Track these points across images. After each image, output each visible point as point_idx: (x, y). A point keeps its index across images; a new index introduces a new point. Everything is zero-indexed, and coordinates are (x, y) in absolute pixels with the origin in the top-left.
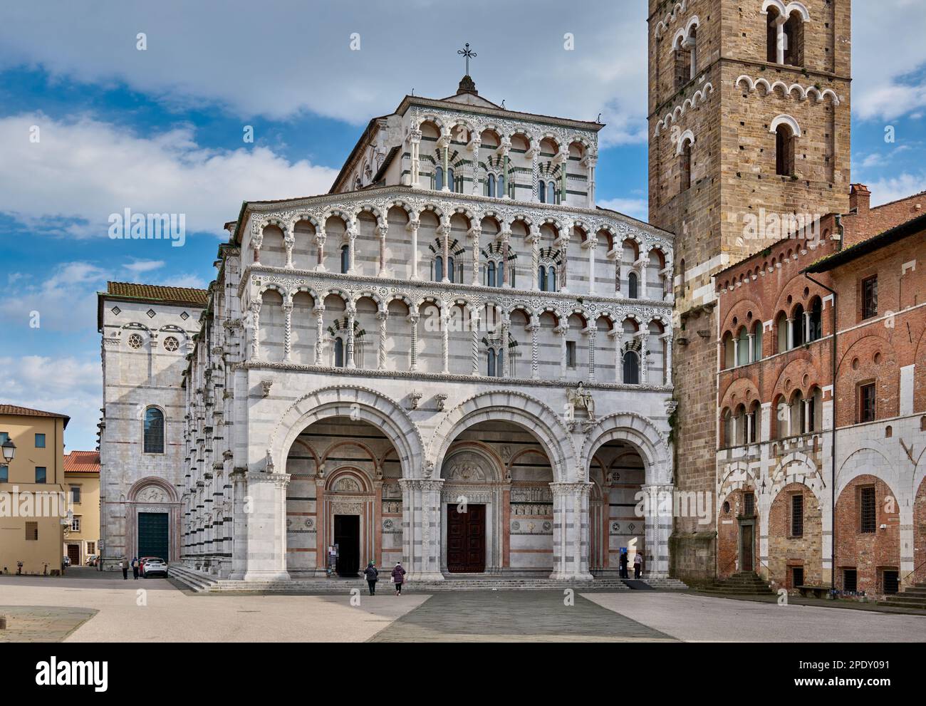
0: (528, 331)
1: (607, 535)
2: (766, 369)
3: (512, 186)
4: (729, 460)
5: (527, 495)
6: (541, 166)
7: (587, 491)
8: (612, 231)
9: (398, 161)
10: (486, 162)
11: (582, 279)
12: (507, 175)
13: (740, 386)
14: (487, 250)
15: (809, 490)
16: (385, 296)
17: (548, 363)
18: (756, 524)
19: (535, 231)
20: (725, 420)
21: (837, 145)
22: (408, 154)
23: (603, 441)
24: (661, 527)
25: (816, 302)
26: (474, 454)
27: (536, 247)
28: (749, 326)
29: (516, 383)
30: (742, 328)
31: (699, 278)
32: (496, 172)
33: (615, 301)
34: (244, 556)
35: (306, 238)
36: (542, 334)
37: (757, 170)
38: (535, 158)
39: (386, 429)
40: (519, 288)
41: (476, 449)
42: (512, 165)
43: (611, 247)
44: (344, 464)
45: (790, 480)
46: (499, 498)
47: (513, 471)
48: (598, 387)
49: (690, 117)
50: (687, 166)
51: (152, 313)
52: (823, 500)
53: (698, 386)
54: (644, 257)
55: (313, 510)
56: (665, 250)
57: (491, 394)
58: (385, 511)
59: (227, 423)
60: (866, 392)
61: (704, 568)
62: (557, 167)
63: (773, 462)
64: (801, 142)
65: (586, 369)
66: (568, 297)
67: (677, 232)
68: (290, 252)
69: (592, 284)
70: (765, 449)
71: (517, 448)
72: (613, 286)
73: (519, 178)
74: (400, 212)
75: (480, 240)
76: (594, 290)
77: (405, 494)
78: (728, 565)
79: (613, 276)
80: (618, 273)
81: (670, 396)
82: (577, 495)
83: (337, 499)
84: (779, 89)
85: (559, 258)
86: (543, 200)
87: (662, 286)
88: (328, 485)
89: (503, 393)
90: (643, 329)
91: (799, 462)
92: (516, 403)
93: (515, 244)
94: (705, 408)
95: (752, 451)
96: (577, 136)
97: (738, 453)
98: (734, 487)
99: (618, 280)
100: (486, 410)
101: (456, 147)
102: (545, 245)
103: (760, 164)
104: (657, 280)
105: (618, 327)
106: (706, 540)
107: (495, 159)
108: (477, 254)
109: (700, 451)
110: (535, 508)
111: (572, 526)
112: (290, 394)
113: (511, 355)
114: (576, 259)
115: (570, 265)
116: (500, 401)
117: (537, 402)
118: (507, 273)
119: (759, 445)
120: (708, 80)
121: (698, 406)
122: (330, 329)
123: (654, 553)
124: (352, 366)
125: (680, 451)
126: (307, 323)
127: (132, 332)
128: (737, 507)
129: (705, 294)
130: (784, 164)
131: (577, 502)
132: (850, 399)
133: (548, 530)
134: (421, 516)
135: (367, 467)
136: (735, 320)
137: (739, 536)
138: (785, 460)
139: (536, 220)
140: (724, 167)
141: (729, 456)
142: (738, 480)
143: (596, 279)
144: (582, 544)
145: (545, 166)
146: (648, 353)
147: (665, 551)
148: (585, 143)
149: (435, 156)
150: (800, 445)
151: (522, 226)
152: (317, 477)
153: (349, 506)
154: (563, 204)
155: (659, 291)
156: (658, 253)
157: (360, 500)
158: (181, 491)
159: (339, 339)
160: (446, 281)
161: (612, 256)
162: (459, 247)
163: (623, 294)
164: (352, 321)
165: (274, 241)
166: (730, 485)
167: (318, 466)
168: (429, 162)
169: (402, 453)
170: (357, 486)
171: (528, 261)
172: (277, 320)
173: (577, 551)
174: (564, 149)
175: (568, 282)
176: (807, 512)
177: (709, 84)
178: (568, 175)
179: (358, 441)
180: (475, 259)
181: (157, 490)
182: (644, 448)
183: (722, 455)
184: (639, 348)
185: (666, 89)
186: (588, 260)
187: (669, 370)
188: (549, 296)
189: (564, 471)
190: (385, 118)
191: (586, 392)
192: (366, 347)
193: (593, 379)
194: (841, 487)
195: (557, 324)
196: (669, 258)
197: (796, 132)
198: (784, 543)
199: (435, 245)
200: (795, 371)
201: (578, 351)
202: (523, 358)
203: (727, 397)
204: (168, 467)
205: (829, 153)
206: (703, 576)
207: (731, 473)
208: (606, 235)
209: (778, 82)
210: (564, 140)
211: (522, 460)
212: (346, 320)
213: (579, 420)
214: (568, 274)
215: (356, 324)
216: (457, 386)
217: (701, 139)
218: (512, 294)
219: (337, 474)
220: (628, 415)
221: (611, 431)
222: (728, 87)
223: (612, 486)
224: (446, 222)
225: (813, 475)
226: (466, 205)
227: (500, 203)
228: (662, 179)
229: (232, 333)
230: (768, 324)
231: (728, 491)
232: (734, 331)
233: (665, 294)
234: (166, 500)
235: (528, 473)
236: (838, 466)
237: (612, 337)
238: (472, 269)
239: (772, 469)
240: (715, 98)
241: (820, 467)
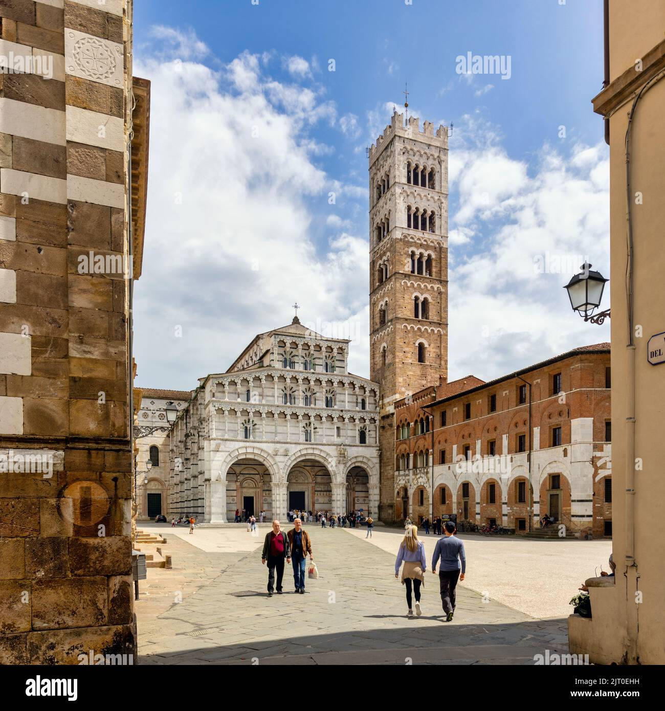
0: (321, 423)
1: (354, 504)
2: (411, 441)
3: (315, 365)
4: (399, 475)
5: (322, 488)
6: (326, 356)
7: (345, 486)
8: (355, 383)
9: (268, 355)
10: (304, 355)
11: (343, 402)
12: (312, 361)
13: (403, 447)
14: (305, 391)
15: (425, 488)
16: (264, 411)
17: (329, 436)
18: (408, 500)
19: (324, 384)
20: (398, 460)
21: (442, 350)
22: (273, 353)
23: (352, 467)
24: (375, 501)
25: (427, 418)
26: (300, 472)
27: (324, 390)
28: (406, 424)
29: (316, 444)
30: (403, 424)
31: (388, 403)
32: (308, 359)
33: (356, 411)
34: (210, 514)
35: (233, 387)
36: (326, 424)
37: (410, 361)
38: (324, 354)
39: (265, 463)
40: (317, 406)
41: (301, 469)
42: (314, 357)
43: (354, 389)
44: (247, 476)
45: (419, 484)
46: (310, 489)
47: (316, 478)
48: (349, 446)
49: (385, 338)
50: (384, 356)
51: (153, 403)
52: (429, 492)
53: (388, 445)
54: (367, 393)
55: (235, 495)
56: (376, 390)
57: (306, 449)
58: (264, 495)
59: (200, 460)
60: (443, 453)
61: (390, 517)
62: (333, 357)
63: (414, 477)
64: (428, 349)
65: (344, 438)
66: (337, 410)
67: (380, 382)
68: (226, 394)
69: (347, 404)
70: (411, 471)
71: (317, 469)
72: (355, 404)
73: (318, 362)
74: (270, 377)
75: (302, 387)
76: (347, 406)
77: (273, 489)
78: (399, 516)
79: (355, 400)
80: (357, 399)
81: (378, 448)
82: (341, 488)
83: (244, 490)
84: (419, 329)
85: (333, 394)
86: (327, 372)
87: (375, 404)
88: (241, 484)
89: (311, 448)
90: (367, 422)
91: (422, 477)
92: (317, 452)
93: (316, 389)
94: (391, 454)
95: (407, 472)
96: (340, 345)
97: (402, 473)
98: (401, 486)
99: (357, 403)
100: (305, 455)
101: (292, 350)
102: (328, 389)
103: (411, 358)
104: (373, 402)
105: (357, 421)
106: (391, 506)
107: (308, 354)
108: (301, 393)
109: (389, 471)
110: (325, 493)
111: (339, 500)
112: (228, 450)
113: (314, 432)
114: (340, 394)
115: (338, 396)
116: (310, 451)
117: (325, 452)
118: (313, 400)
119: (409, 470)
120: (392, 324)
121: (389, 453)
122: (243, 423)
123: (372, 511)
124: (251, 438)
125: (382, 471)
126: (233, 421)
127: (144, 411)
128: (402, 493)
129: (391, 409)
130: (421, 358)
131: (341, 492)
132: (438, 455)
133: (330, 501)
134: (280, 497)
135: (257, 477)
136: (401, 421)
137: (402, 505)
138: (418, 476)
139: (324, 379)
140: (397, 360)
141: (399, 473)
142: (402, 483)
143: (348, 402)
144: (343, 507)
145: (328, 356)
146: (369, 431)
147: (376, 510)
148: (344, 348)
149: (284, 354)
150: (422, 471)
151: (318, 381)
152: (236, 481)
153: (249, 493)
154: (335, 372)
155: (374, 406)
156: (373, 391)
157: (254, 490)
158: (167, 483)
159: (246, 427)
160: (288, 404)
161: (355, 392)
162: (293, 390)
163: (359, 408)
164: (251, 420)
165: (221, 389)
166: (399, 485)
167: (237, 477)
168: (281, 356)
169: (271, 472)
170: (252, 485)
171: (321, 395)
172: (221, 420)
173: (341, 511)
174: (335, 351)
175: (337, 403)
176: (424, 497)
177: (391, 326)
178: (337, 360)
179: (253, 466)
180: (300, 395)
181: (156, 483)
182: (368, 469)
183: (396, 473)
184: (366, 429)
185: (376, 325)
186: (345, 394)
187: (378, 438)
188: (330, 410)
189: (336, 479)
190: (262, 334)
191: (344, 447)
192: (257, 430)
193: (347, 442)
194: (435, 487)
195: (333, 420)
196: (378, 393)
197: (426, 345)
198: (417, 508)
199: (284, 389)
200: (421, 443)
201: (341, 431)
202: (319, 434)
203: (398, 451)
204: (161, 473)
205: (439, 353)
206: (390, 520)
207: (400, 480)
208: (352, 385)
209: (419, 326)
210: (335, 347)
211: (320, 473)
212: (249, 420)
213: (341, 459)
214: (337, 400)
215: (253, 421)
216: (294, 445)
217: (389, 347)
218: (315, 409)
219: (244, 480)
220: (361, 456)
221: (355, 463)
222: (399, 328)
223: (357, 484)
224: (288, 380)
225: (427, 483)
226: (296, 374)
227: (310, 373)
228: (375, 360)
229: (202, 424)
230: (412, 424)
231: (399, 487)
232: (401, 425)
233: (376, 407)
234: (160, 487)
235: (322, 479)
236: (434, 479)
237: (355, 425)
238: (299, 398)
239: (413, 479)
240: (394, 332)
241: (428, 480)
